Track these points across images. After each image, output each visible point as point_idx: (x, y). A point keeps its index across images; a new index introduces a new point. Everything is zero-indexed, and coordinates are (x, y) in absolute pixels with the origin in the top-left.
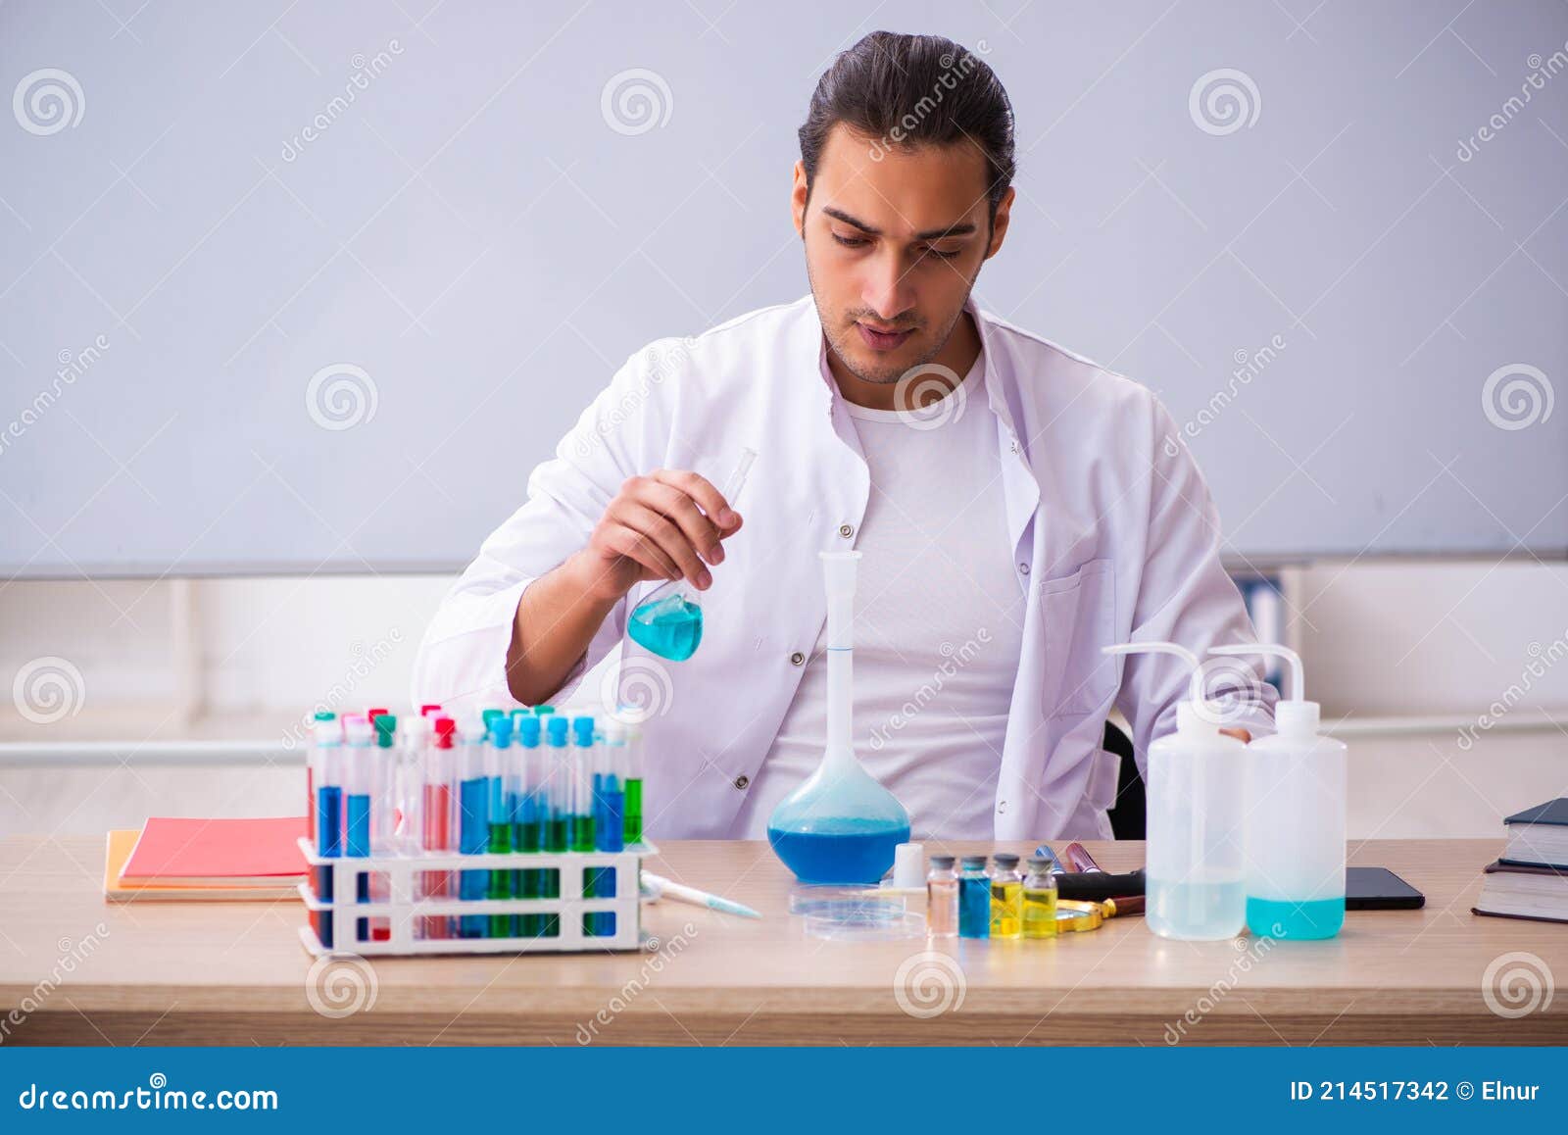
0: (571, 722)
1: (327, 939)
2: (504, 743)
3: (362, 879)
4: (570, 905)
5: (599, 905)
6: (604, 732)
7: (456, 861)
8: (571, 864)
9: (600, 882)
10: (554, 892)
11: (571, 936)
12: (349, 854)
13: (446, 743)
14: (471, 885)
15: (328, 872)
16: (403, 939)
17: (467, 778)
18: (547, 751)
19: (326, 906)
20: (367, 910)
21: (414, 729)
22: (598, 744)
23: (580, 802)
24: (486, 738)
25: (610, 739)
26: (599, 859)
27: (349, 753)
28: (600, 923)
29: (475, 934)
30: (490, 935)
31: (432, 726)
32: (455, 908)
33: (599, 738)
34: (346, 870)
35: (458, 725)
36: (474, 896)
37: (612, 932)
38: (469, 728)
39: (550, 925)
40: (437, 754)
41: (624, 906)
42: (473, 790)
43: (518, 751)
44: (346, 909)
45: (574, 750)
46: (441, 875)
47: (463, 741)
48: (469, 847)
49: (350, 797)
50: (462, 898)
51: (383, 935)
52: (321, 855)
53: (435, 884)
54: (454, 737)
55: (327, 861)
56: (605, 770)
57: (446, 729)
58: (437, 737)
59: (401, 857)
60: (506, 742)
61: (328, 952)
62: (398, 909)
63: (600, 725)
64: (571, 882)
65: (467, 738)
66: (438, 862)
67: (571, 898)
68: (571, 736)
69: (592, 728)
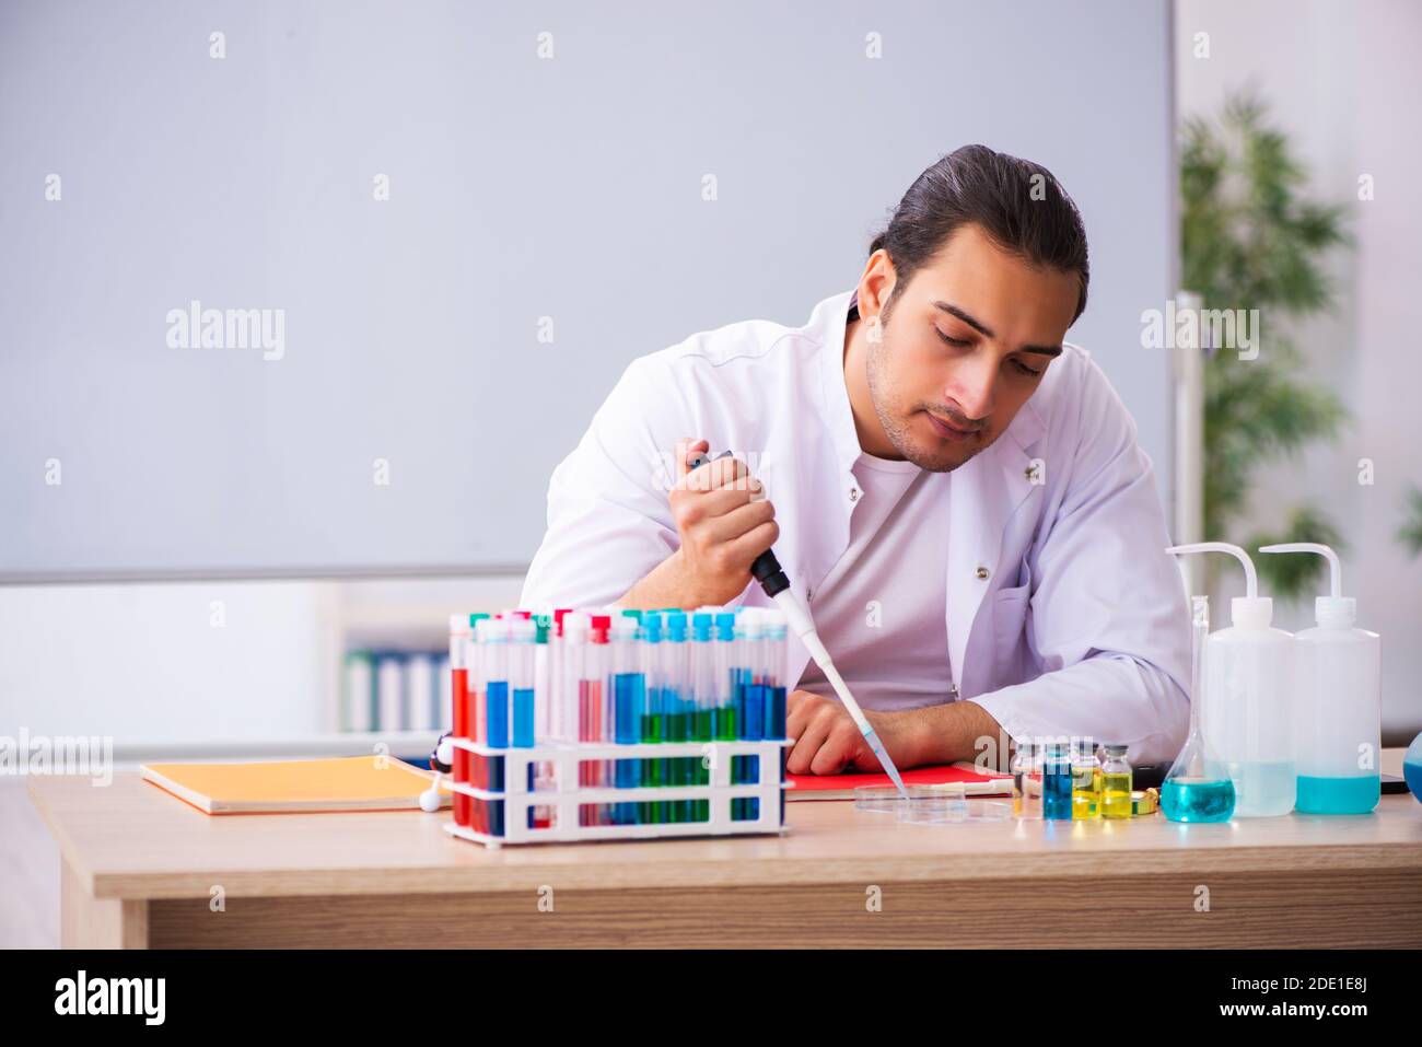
0: (714, 620)
3: (531, 767)
4: (719, 791)
5: (744, 791)
6: (743, 626)
7: (609, 750)
8: (717, 754)
11: (720, 819)
12: (515, 746)
13: (604, 639)
14: (625, 773)
15: (499, 762)
16: (567, 825)
17: (621, 672)
18: (693, 646)
19: (497, 796)
20: (534, 799)
21: (573, 626)
22: (738, 639)
24: (639, 635)
25: (750, 633)
26: (744, 747)
27: (514, 651)
31: (589, 623)
32: (612, 797)
33: (740, 634)
34: (516, 760)
35: (614, 623)
38: (622, 626)
40: (594, 649)
41: (766, 791)
43: (668, 647)
44: (516, 799)
45: (719, 646)
46: (597, 765)
47: (617, 637)
49: (515, 691)
51: (548, 822)
53: (591, 773)
54: (611, 633)
55: (497, 752)
56: (744, 664)
57: (602, 624)
58: (594, 634)
59: (562, 749)
60: (656, 637)
61: (499, 840)
62: (565, 797)
63: (740, 621)
64: (719, 770)
65: (621, 635)
66: (593, 751)
67: (720, 783)
68: (715, 631)
69: (733, 624)
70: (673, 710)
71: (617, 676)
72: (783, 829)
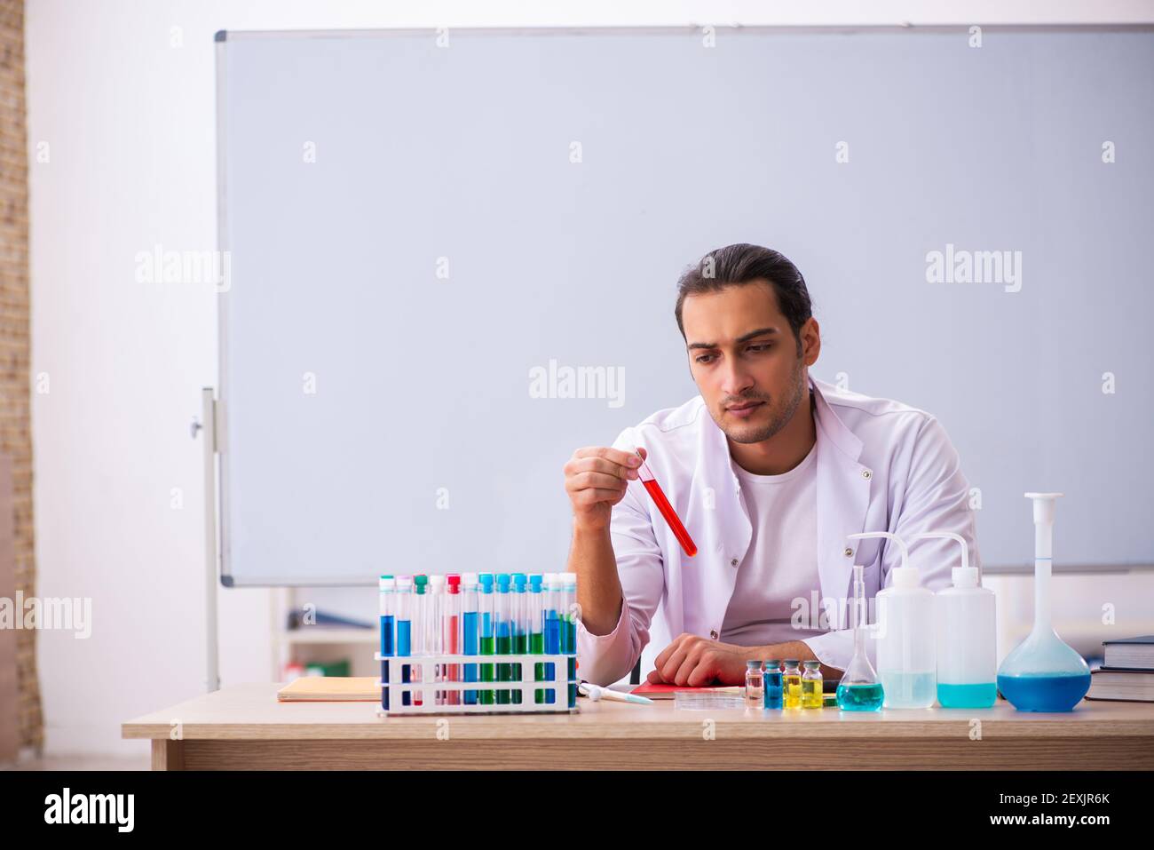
0: (528, 579)
4: (528, 685)
5: (544, 685)
6: (547, 584)
7: (461, 659)
8: (528, 661)
11: (528, 703)
13: (455, 591)
17: (467, 612)
18: (514, 596)
20: (406, 687)
21: (437, 581)
22: (544, 592)
24: (478, 588)
25: (551, 588)
26: (544, 658)
27: (398, 596)
31: (446, 580)
32: (461, 687)
33: (545, 589)
34: (396, 663)
35: (462, 580)
38: (468, 580)
40: (449, 597)
41: (559, 684)
42: (470, 617)
43: (497, 596)
44: (397, 687)
45: (531, 596)
46: (454, 667)
47: (465, 590)
48: (469, 650)
50: (465, 680)
51: (419, 702)
53: (449, 671)
54: (460, 587)
55: (386, 658)
56: (549, 607)
57: (455, 582)
58: (448, 587)
60: (489, 590)
61: (387, 711)
62: (427, 687)
63: (545, 580)
64: (528, 672)
65: (467, 587)
66: (450, 659)
67: (528, 680)
68: (528, 586)
69: (541, 582)
71: (465, 614)
72: (571, 709)
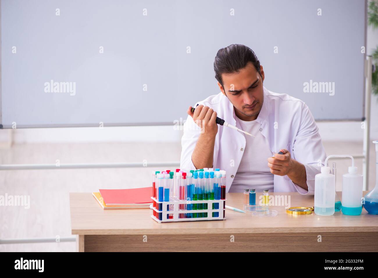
0: (209, 173)
1: (161, 218)
2: (196, 178)
3: (168, 206)
4: (210, 211)
5: (215, 211)
6: (216, 175)
7: (186, 202)
8: (210, 202)
9: (216, 206)
10: (207, 208)
11: (210, 217)
12: (165, 201)
13: (185, 178)
14: (189, 207)
16: (176, 218)
17: (189, 185)
18: (205, 179)
19: (161, 212)
20: (169, 212)
21: (178, 175)
22: (215, 178)
23: (211, 189)
24: (193, 176)
25: (218, 176)
26: (215, 201)
27: (165, 180)
28: (216, 214)
29: (190, 217)
30: (193, 217)
31: (182, 174)
32: (186, 212)
34: (165, 204)
35: (187, 174)
36: (190, 209)
37: (218, 216)
38: (189, 175)
39: (205, 215)
40: (183, 180)
41: (220, 210)
42: (189, 187)
43: (199, 179)
44: (165, 212)
45: (210, 179)
46: (184, 205)
47: (188, 177)
49: (165, 189)
51: (172, 217)
52: (159, 201)
53: (181, 207)
54: (186, 177)
55: (161, 203)
56: (216, 183)
57: (184, 175)
58: (182, 177)
59: (175, 201)
61: (161, 221)
62: (176, 212)
63: (215, 173)
64: (210, 206)
65: (189, 177)
66: (182, 202)
67: (210, 209)
68: (210, 176)
69: (214, 174)
70: (200, 193)
71: (188, 186)
72: (224, 219)
